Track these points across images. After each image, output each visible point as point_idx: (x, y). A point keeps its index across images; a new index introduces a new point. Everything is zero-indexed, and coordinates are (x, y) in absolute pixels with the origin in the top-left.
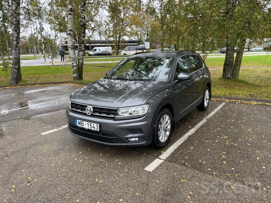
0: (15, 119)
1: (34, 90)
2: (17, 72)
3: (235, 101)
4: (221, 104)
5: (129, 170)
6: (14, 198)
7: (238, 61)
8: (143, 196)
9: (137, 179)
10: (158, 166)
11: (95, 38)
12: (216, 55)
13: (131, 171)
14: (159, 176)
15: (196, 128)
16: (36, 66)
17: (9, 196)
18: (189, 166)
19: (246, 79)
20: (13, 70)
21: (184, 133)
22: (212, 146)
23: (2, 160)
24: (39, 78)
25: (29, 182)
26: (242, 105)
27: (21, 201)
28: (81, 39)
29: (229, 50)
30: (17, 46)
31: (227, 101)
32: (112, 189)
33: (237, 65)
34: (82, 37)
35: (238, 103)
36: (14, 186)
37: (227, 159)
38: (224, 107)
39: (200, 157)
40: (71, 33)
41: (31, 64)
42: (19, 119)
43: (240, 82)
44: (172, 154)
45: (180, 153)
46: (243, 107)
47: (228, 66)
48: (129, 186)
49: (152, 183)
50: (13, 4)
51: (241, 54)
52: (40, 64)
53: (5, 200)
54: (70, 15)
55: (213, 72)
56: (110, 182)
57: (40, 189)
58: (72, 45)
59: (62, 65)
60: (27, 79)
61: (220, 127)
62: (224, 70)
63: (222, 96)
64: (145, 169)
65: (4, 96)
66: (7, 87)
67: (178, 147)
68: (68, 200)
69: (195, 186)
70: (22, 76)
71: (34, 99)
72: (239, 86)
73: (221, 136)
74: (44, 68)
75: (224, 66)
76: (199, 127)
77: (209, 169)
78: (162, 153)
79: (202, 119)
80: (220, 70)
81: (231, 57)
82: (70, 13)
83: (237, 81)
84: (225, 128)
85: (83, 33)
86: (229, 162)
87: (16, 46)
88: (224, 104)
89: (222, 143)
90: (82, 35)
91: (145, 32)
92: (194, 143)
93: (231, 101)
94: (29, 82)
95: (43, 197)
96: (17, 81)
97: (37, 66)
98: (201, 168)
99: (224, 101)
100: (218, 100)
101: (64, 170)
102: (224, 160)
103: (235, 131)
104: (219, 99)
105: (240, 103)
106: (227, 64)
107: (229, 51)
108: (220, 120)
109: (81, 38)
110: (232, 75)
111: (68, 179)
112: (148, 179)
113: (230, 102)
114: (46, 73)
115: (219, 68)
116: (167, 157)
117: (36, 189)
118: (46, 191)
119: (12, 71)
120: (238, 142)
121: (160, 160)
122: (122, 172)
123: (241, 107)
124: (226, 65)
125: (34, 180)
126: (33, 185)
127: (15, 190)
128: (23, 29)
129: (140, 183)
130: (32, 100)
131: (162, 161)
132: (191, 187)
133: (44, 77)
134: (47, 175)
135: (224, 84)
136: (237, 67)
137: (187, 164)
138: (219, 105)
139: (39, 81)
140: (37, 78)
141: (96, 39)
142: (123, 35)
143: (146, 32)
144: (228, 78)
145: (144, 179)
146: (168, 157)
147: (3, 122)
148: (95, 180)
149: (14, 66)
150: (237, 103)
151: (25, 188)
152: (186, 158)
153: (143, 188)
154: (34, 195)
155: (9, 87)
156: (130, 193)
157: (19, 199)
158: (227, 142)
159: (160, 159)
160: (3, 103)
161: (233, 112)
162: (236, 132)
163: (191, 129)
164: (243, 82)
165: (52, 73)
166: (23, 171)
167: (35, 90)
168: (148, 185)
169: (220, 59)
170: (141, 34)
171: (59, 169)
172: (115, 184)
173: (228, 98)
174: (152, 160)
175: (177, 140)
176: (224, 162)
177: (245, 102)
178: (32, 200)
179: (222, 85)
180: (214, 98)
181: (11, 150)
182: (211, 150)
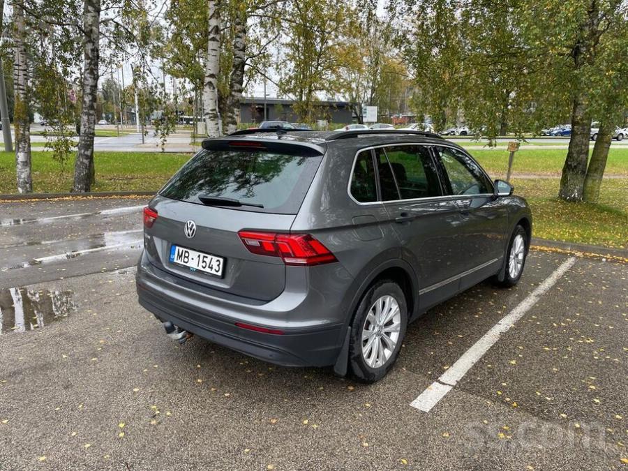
0: (98, 272)
1: (127, 206)
2: (88, 163)
3: (597, 257)
4: (564, 261)
5: (374, 405)
6: (127, 451)
7: (598, 160)
8: (418, 467)
9: (396, 428)
10: (442, 401)
11: (253, 94)
12: (535, 144)
13: (381, 407)
14: (447, 424)
15: (514, 315)
16: (123, 152)
17: (115, 447)
18: (515, 404)
19: (614, 204)
20: (79, 160)
21: (490, 327)
22: (562, 360)
23: (85, 363)
24: (132, 179)
25: (154, 416)
26: (615, 266)
27: (143, 459)
28: (233, 96)
29: (577, 134)
30: (91, 107)
31: (579, 254)
32: (343, 445)
33: (596, 170)
34: (235, 91)
35: (607, 261)
36: (122, 425)
37: (602, 393)
38: (572, 268)
39: (538, 386)
40: (213, 82)
41: (112, 147)
42: (106, 271)
43: (602, 209)
44: (469, 373)
45: (487, 373)
46: (620, 271)
47: (573, 171)
48: (381, 442)
49: (434, 439)
50: (89, 12)
51: (606, 145)
52: (133, 147)
53: (107, 456)
54: (214, 40)
55: (533, 183)
56: (335, 429)
57: (182, 435)
58: (213, 108)
59: (181, 153)
60: (107, 182)
61: (573, 317)
62: (564, 181)
63: (566, 241)
64: (412, 404)
65: (62, 218)
66: (67, 198)
67: (481, 359)
68: (249, 463)
69: (537, 452)
70: (95, 174)
71: (131, 229)
72: (601, 219)
73: (578, 337)
74: (143, 158)
75: (564, 171)
76: (522, 314)
77: (564, 415)
78: (444, 371)
79: (527, 295)
80: (548, 179)
81: (582, 150)
82: (213, 38)
83: (593, 208)
84: (584, 319)
85: (237, 83)
86: (608, 400)
87: (89, 107)
88: (571, 261)
89: (583, 354)
90: (237, 86)
91: (368, 82)
92: (517, 352)
93: (587, 254)
94: (110, 189)
95: (191, 453)
96: (86, 185)
97: (127, 152)
98: (542, 411)
99: (572, 255)
100: (557, 252)
101: (227, 395)
102: (595, 394)
103: (610, 327)
104: (559, 250)
105: (611, 262)
106: (571, 165)
107: (577, 137)
108: (571, 299)
109: (233, 93)
110: (583, 194)
111: (240, 415)
112: (424, 428)
113: (586, 258)
114: (147, 169)
115: (545, 175)
116: (459, 380)
117: (173, 433)
118: (196, 439)
119: (79, 163)
120: (622, 355)
121: (441, 385)
122: (358, 408)
123: (614, 271)
124: (569, 170)
125: (163, 412)
126: (164, 423)
127: (126, 433)
128: (105, 68)
129: (406, 438)
130: (127, 230)
131: (448, 389)
132: (527, 454)
133: (142, 178)
134: (192, 402)
135: (562, 214)
136: (595, 174)
137: (508, 399)
138: (560, 264)
139: (132, 186)
140: (127, 178)
141: (255, 96)
142: (316, 89)
143: (371, 84)
144: (574, 200)
145: (413, 427)
146: (461, 380)
147: (71, 277)
148: (302, 422)
149: (83, 151)
150: (604, 260)
151: (147, 431)
152: (504, 384)
153: (416, 449)
154: (170, 447)
155: (71, 197)
156: (387, 457)
157: (138, 455)
158: (596, 352)
159: (443, 384)
160: (64, 232)
161: (597, 281)
162: (613, 329)
163: (502, 316)
164: (610, 211)
165: (161, 170)
166: (136, 390)
167: (130, 208)
168: (425, 443)
169: (548, 154)
170: (357, 87)
171: (216, 391)
172: (348, 435)
173: (581, 249)
174: (426, 386)
175: (475, 342)
176: (597, 401)
177: (623, 260)
178: (168, 458)
179: (558, 216)
180: (548, 247)
181: (101, 341)
182: (561, 370)
